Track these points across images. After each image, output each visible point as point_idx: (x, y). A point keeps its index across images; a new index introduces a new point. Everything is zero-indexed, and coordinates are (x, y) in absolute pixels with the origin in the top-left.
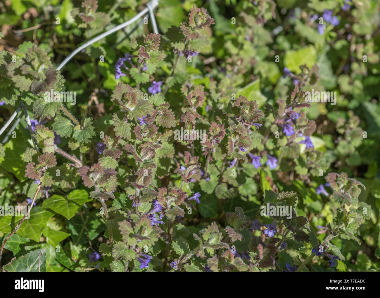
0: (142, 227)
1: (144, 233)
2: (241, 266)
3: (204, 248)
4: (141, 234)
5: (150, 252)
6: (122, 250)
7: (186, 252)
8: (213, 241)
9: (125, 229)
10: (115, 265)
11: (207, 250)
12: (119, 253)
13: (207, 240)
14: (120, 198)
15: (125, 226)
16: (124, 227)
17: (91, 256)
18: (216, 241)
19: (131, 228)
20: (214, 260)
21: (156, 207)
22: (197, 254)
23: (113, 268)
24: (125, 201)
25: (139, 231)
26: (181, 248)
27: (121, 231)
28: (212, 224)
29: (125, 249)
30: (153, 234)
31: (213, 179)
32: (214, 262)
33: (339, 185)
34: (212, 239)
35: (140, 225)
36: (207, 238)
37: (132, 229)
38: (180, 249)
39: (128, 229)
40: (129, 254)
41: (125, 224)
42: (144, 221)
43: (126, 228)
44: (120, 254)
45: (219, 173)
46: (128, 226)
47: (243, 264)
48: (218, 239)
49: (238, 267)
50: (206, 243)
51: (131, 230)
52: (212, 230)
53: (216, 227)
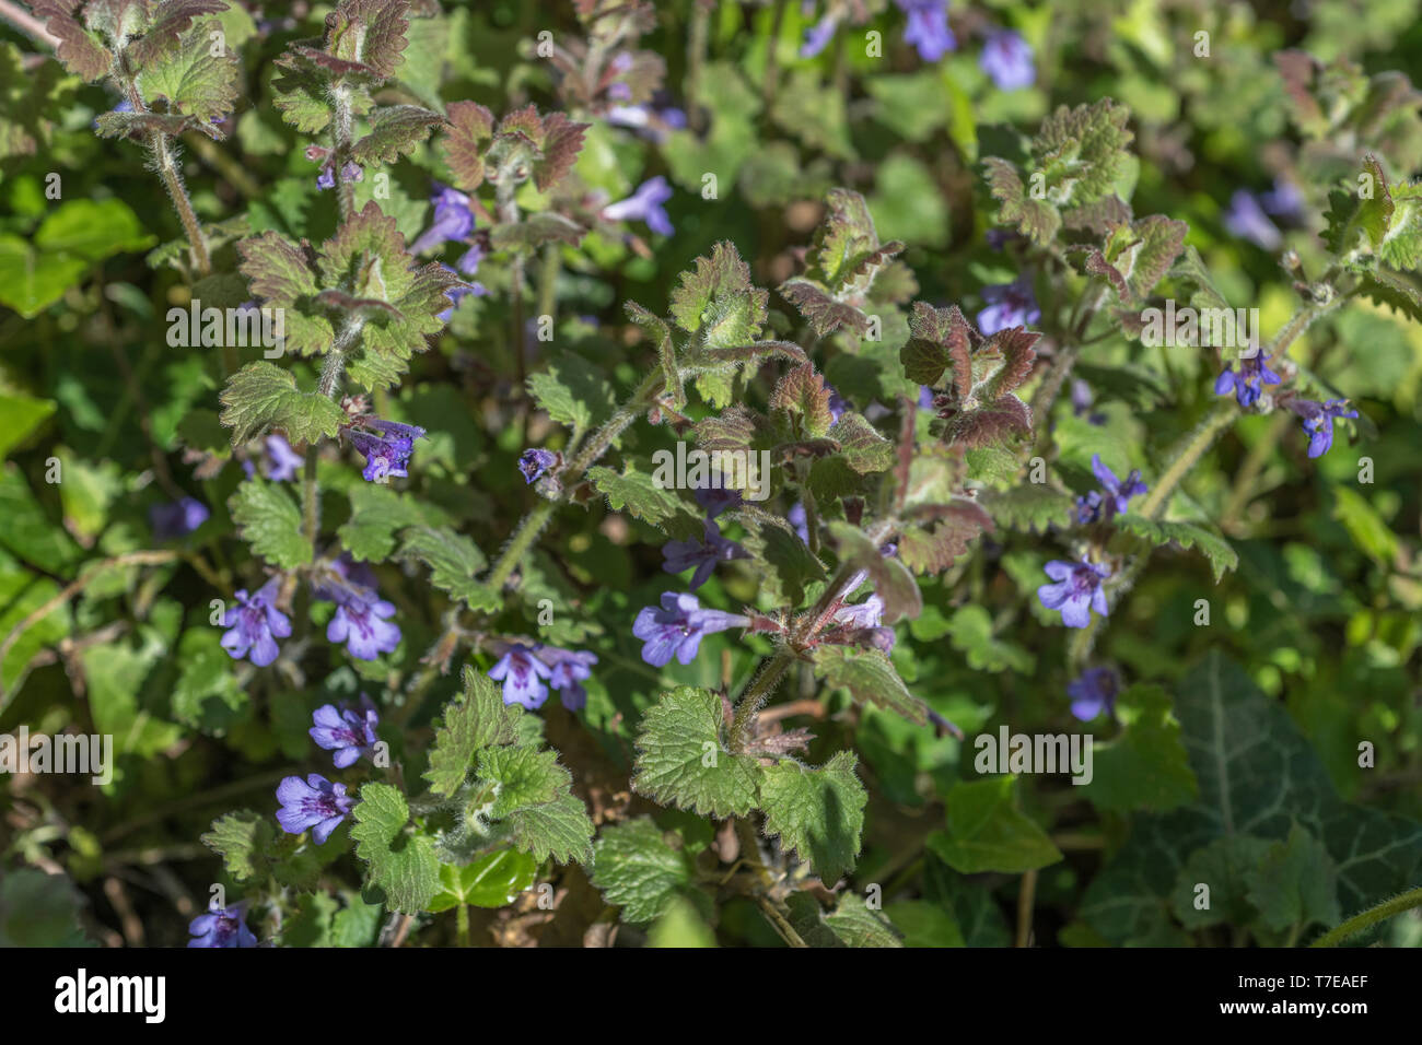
0: (356, 259)
1: (366, 283)
2: (863, 450)
3: (683, 374)
4: (351, 288)
5: (438, 461)
6: (269, 393)
7: (600, 414)
8: (723, 333)
9: (271, 272)
10: (252, 501)
11: (698, 386)
12: (255, 408)
13: (693, 328)
14: (277, 198)
15: (274, 258)
16: (270, 261)
17: (161, 515)
18: (740, 331)
19: (302, 270)
20: (729, 428)
21: (447, 216)
22: (651, 412)
23: (244, 518)
24: (302, 209)
25: (343, 277)
26: (576, 396)
27: (254, 281)
28: (718, 248)
29: (283, 391)
30: (420, 298)
31: (729, 130)
32: (728, 432)
33: (1325, 107)
34: (720, 317)
35: (349, 249)
36: (696, 320)
37: (311, 277)
38: (570, 402)
39: (292, 276)
40: (306, 414)
41: (273, 250)
42: (368, 225)
43: (276, 268)
44: (260, 411)
45: (753, 105)
46: (290, 261)
47: (875, 440)
48: (749, 318)
49: (848, 454)
50: (688, 345)
51: (308, 282)
52: (717, 280)
53: (737, 269)
